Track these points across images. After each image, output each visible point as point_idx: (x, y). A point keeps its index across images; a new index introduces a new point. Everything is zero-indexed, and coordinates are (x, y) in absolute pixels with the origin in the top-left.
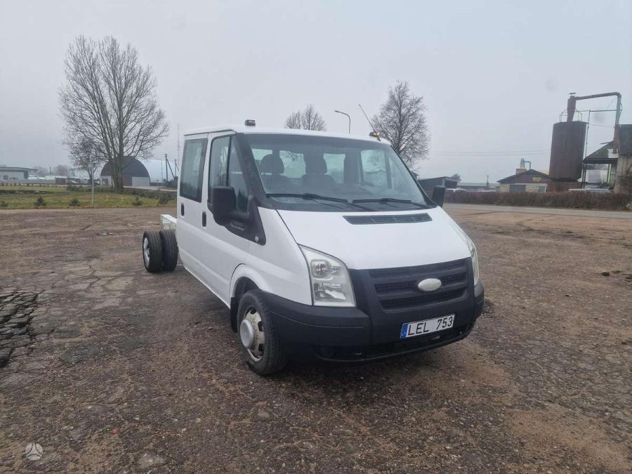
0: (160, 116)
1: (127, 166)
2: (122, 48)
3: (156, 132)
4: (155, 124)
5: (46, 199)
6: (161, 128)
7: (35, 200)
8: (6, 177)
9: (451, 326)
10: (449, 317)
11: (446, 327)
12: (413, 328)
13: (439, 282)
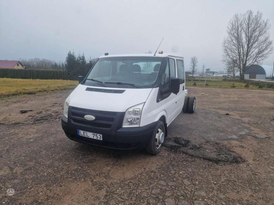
0: (270, 43)
1: (247, 70)
2: (255, 14)
3: (266, 52)
4: (266, 48)
5: (210, 83)
6: (269, 49)
7: (205, 83)
8: (207, 75)
9: (101, 139)
10: (98, 135)
11: (98, 139)
12: (82, 133)
13: (94, 118)
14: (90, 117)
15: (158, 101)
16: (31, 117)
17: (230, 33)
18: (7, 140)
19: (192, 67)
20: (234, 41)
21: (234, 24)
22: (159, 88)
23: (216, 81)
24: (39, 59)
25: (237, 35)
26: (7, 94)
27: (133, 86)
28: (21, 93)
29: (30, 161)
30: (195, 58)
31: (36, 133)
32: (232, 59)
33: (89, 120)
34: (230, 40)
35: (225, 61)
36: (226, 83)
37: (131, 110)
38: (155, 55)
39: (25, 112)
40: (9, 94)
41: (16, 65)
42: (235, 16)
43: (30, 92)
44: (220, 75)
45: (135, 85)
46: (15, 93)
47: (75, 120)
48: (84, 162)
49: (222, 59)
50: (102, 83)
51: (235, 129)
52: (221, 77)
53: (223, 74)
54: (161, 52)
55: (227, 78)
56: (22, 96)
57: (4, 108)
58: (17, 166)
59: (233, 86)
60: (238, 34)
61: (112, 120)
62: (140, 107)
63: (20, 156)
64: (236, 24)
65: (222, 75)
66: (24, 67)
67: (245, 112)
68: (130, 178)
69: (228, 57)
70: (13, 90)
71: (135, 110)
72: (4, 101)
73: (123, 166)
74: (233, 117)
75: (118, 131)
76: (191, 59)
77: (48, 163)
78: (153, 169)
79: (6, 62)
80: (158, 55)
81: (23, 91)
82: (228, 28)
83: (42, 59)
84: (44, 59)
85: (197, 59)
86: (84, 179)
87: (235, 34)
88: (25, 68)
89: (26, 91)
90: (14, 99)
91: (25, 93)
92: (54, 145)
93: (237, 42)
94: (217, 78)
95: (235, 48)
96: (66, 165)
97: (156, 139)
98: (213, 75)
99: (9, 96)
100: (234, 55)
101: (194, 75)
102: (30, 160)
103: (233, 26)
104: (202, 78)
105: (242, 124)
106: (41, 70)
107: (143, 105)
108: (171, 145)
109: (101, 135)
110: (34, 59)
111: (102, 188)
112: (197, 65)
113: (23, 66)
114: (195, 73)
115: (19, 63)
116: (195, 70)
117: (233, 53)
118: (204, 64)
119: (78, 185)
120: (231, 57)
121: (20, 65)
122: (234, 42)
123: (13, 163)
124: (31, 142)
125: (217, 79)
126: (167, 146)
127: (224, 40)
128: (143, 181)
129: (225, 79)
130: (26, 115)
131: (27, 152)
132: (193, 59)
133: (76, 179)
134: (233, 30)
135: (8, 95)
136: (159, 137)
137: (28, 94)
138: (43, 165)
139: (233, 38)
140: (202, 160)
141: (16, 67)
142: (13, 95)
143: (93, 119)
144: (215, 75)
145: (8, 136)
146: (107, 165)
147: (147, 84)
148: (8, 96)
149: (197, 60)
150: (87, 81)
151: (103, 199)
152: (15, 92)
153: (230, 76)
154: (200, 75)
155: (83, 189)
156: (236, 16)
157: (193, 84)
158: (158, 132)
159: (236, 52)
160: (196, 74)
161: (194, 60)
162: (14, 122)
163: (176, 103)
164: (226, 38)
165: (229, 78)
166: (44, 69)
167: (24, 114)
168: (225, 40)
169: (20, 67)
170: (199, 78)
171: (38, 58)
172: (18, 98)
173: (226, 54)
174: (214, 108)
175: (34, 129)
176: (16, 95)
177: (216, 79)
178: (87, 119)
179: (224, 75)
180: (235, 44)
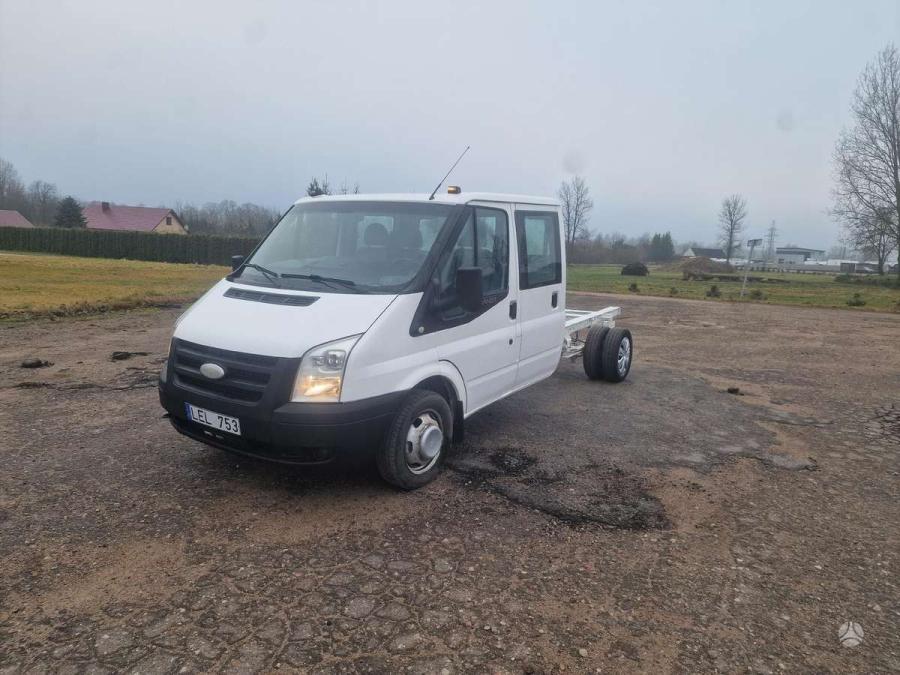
7: (753, 290)
8: (781, 261)
9: (239, 433)
10: (231, 419)
11: (232, 431)
12: (195, 412)
13: (221, 371)
14: (213, 370)
15: (414, 333)
16: (133, 372)
17: (863, 115)
18: (37, 427)
19: (724, 233)
20: (881, 144)
21: (880, 81)
22: (422, 294)
23: (803, 283)
24: (233, 204)
25: (890, 123)
26: (100, 304)
27: (349, 287)
28: (139, 304)
29: (64, 481)
30: (736, 204)
31: (122, 413)
32: (869, 205)
33: (209, 376)
34: (864, 138)
35: (841, 213)
36: (842, 289)
37: (319, 353)
38: (432, 198)
39: (125, 356)
40: (105, 304)
41: (165, 221)
42: (884, 54)
43: (166, 300)
44: (831, 263)
45: (356, 283)
46: (124, 303)
47: (184, 378)
48: (198, 495)
49: (832, 205)
50: (275, 275)
51: (719, 436)
52: (831, 270)
53: (843, 258)
54: (452, 189)
55: (858, 272)
56: (139, 314)
57: (77, 344)
58: (27, 489)
59: (853, 301)
60: (894, 117)
61: (264, 378)
62: (346, 346)
63: (49, 467)
64: (889, 81)
65: (838, 263)
66: (187, 227)
67: (805, 387)
68: (297, 542)
69: (854, 199)
70: (120, 293)
71: (332, 353)
72: (85, 325)
73: (300, 511)
74: (745, 401)
75: (276, 411)
76: (724, 206)
77: (107, 489)
78: (375, 526)
79: (139, 211)
80: (443, 198)
81: (147, 298)
82: (857, 95)
83: (244, 205)
84: (247, 205)
85: (743, 205)
86: (173, 536)
87: (883, 118)
88: (188, 232)
89: (155, 299)
90: (113, 320)
91: (151, 305)
92: (149, 446)
93: (890, 147)
94: (818, 271)
95: (882, 166)
96: (145, 498)
97: (411, 444)
98: (805, 260)
99: (103, 312)
100: (878, 191)
101: (733, 262)
102: (65, 479)
103: (875, 89)
104: (763, 270)
105: (758, 422)
106: (230, 236)
107: (354, 341)
108: (473, 468)
109: (237, 421)
110: (219, 202)
111: (205, 560)
112: (742, 226)
113: (182, 224)
114: (736, 254)
115: (171, 216)
116: (736, 244)
117: (873, 185)
118: (774, 222)
119: (150, 547)
120: (867, 198)
121: (174, 221)
122: (878, 148)
123: (21, 482)
124: (93, 436)
125: (816, 276)
126: (460, 471)
127: (842, 138)
128: (326, 552)
129: (847, 276)
130: (125, 364)
131: (70, 459)
132: (728, 204)
133: (152, 534)
134: (874, 102)
135: (103, 307)
136: (420, 437)
137: (159, 306)
138: (90, 493)
139: (875, 134)
140: (536, 514)
141: (163, 228)
142: (117, 308)
143: (220, 376)
144: (810, 262)
145: (43, 418)
146: (255, 507)
147: (389, 281)
148: (102, 310)
149: (745, 209)
150: (247, 270)
151: (191, 585)
152: (123, 300)
153: (867, 265)
154: (756, 261)
155: (156, 556)
156: (888, 56)
157: (709, 290)
158: (417, 423)
159: (888, 180)
160: (743, 258)
161: (735, 208)
162: (80, 382)
163: (511, 342)
164: (848, 132)
165: (867, 272)
166: (238, 236)
167: (118, 362)
168: (845, 138)
169: (175, 228)
170: (752, 270)
171: (232, 202)
172: (126, 317)
173: (849, 187)
174: (704, 371)
175: (120, 402)
176: (125, 308)
177: (812, 277)
178: (205, 374)
179: (844, 261)
180: (884, 153)
